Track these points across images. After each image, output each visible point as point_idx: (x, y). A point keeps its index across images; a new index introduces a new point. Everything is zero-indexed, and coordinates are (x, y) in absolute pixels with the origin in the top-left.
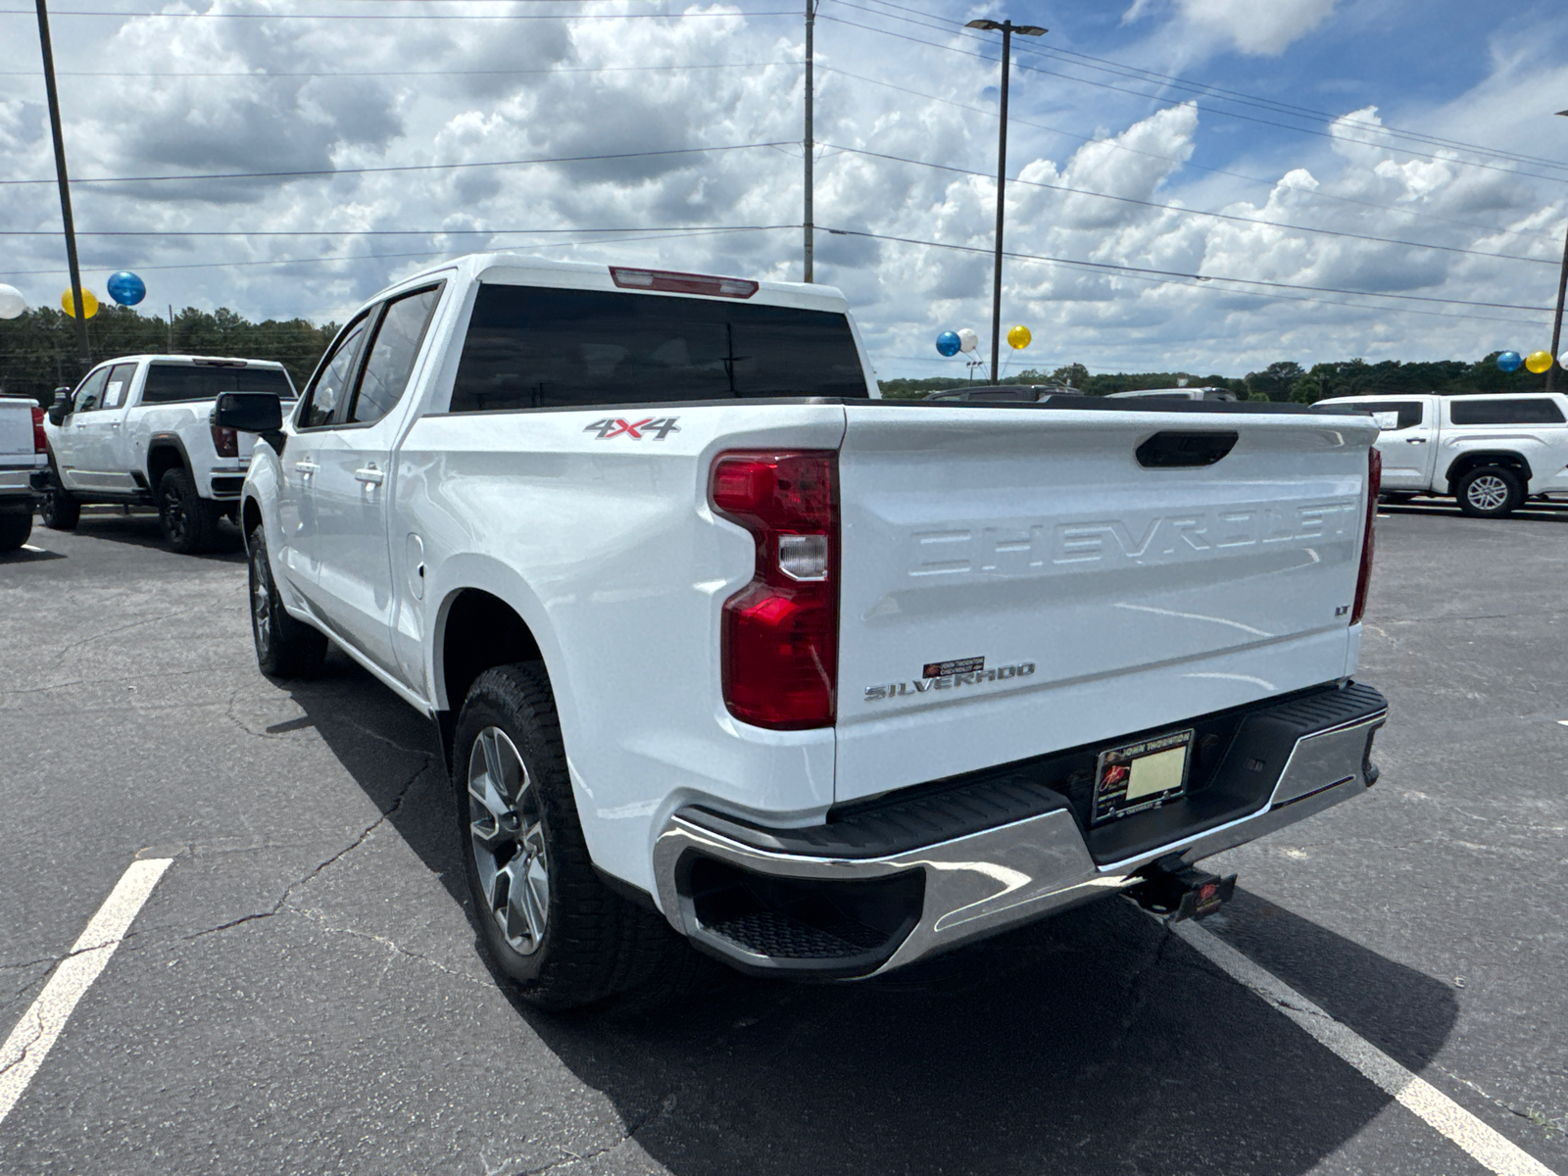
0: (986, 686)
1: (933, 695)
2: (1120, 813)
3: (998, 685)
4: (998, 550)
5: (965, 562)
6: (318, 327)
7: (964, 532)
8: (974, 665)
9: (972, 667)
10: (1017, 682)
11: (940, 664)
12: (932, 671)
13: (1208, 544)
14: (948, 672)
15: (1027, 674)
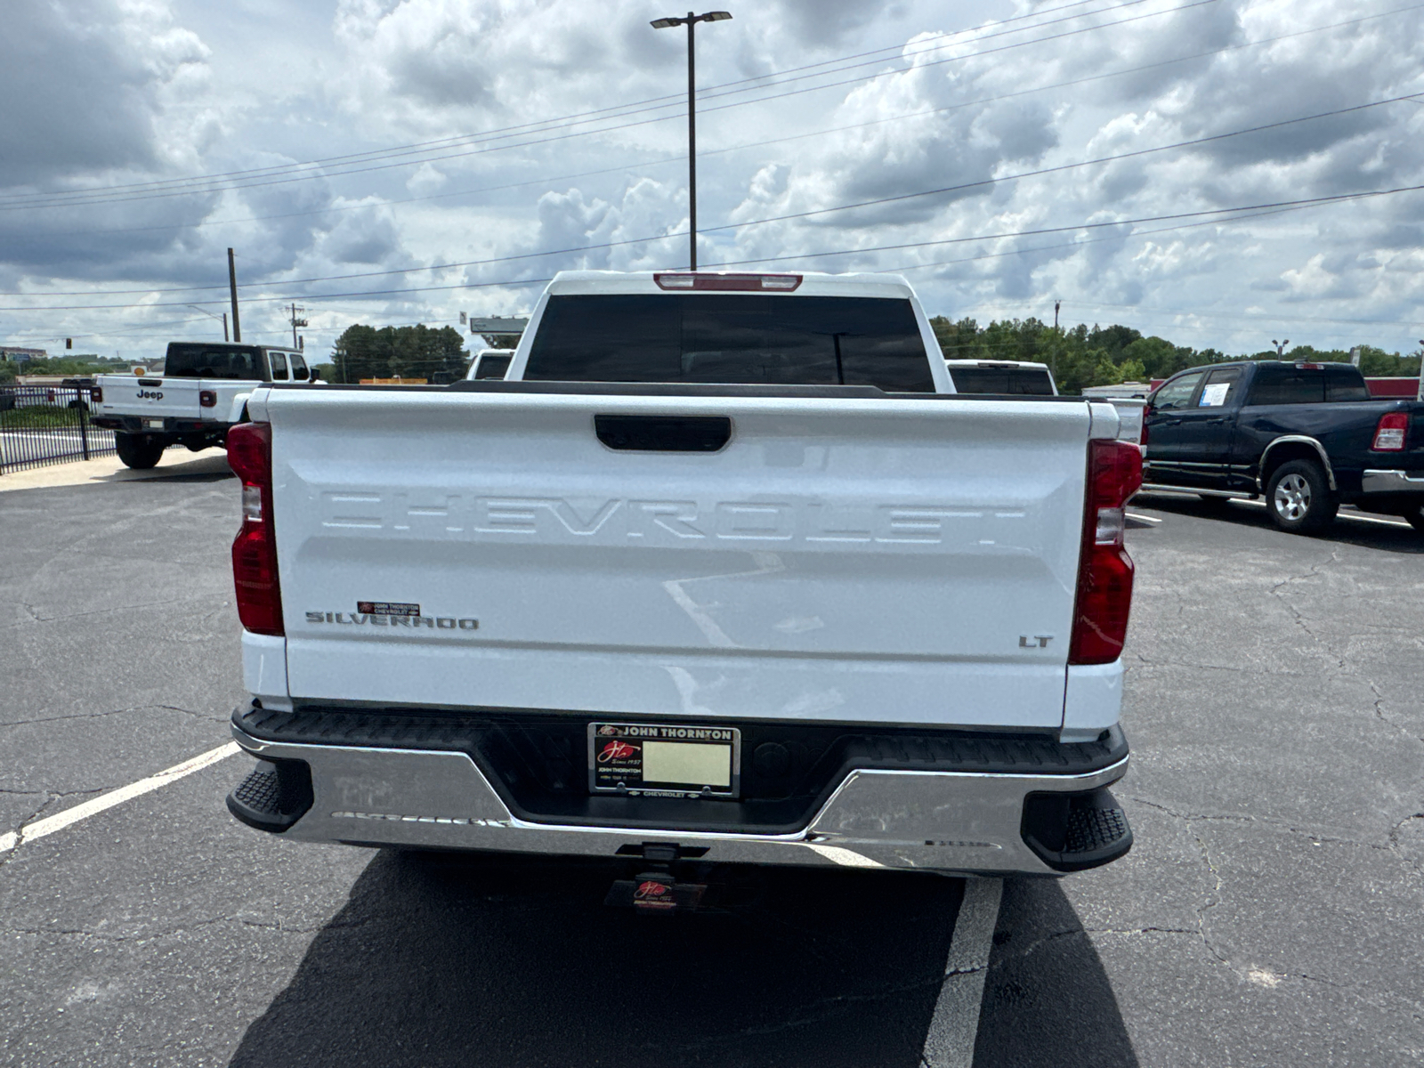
0: (424, 631)
1: (369, 628)
2: (634, 792)
3: (436, 633)
4: (410, 513)
5: (377, 520)
6: (955, 322)
7: (374, 494)
8: (409, 610)
9: (409, 612)
10: (458, 633)
11: (373, 604)
12: (368, 609)
13: (701, 533)
14: (383, 612)
15: (470, 628)
